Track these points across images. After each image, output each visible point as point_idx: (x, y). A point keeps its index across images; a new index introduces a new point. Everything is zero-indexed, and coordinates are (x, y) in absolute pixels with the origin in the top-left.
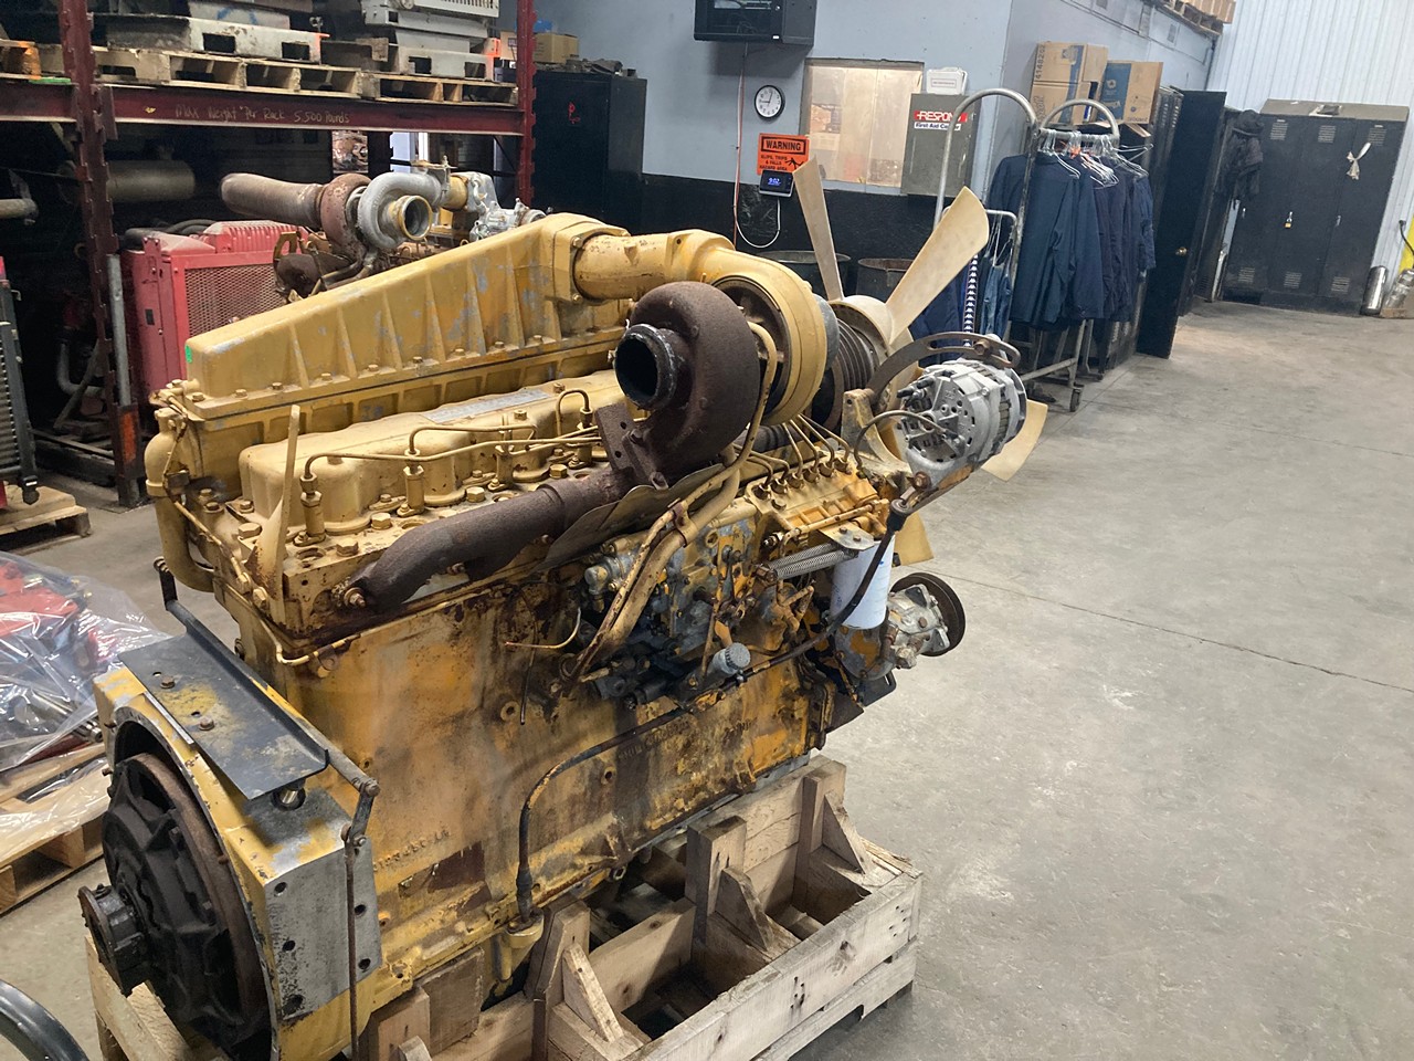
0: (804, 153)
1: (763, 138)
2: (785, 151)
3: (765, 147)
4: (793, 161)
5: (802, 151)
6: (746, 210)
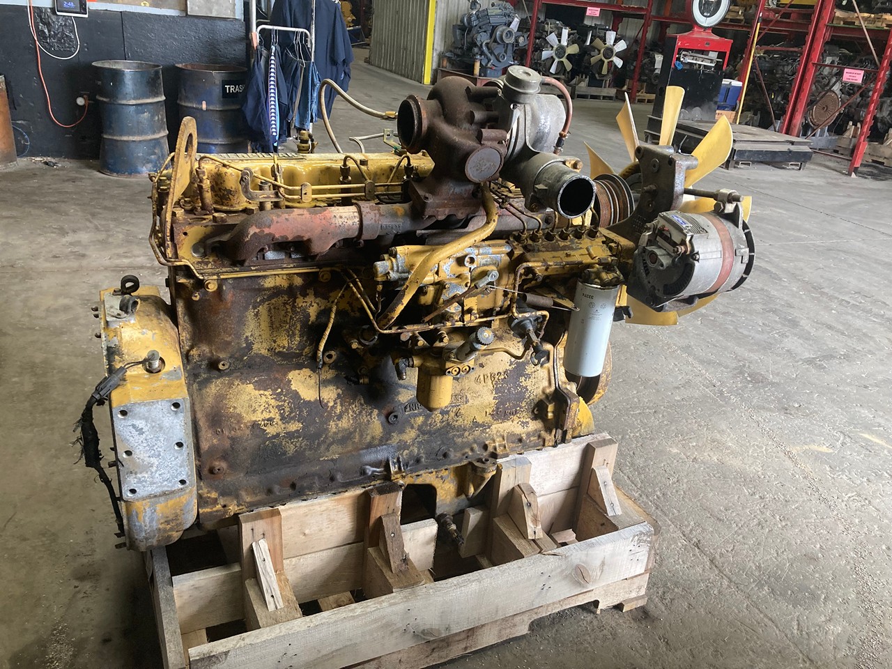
6: (44, 29)
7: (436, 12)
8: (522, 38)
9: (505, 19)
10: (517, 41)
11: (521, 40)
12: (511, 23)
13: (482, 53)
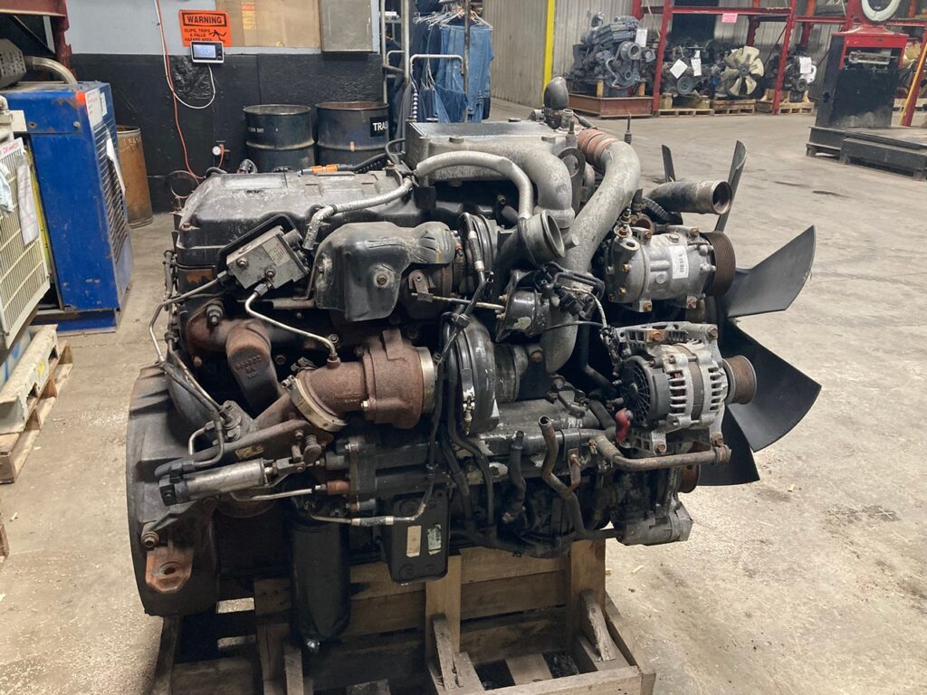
0: (225, 25)
1: (183, 14)
2: (206, 24)
3: (187, 22)
4: (216, 33)
5: (223, 23)
6: (180, 78)
7: (554, 34)
9: (629, 34)
10: (643, 56)
11: (648, 55)
13: (606, 71)
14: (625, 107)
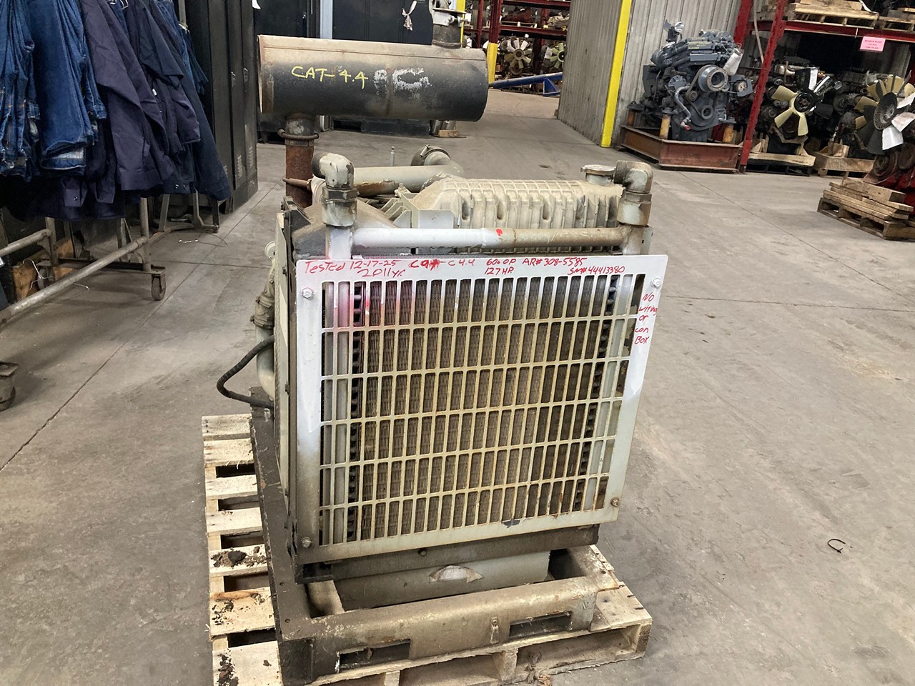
7: (626, 49)
8: (742, 84)
9: (716, 56)
10: (732, 87)
11: (741, 86)
12: (726, 61)
13: (676, 104)
14: (697, 156)
